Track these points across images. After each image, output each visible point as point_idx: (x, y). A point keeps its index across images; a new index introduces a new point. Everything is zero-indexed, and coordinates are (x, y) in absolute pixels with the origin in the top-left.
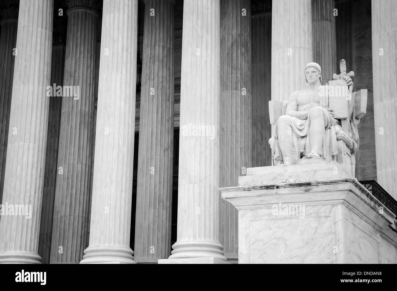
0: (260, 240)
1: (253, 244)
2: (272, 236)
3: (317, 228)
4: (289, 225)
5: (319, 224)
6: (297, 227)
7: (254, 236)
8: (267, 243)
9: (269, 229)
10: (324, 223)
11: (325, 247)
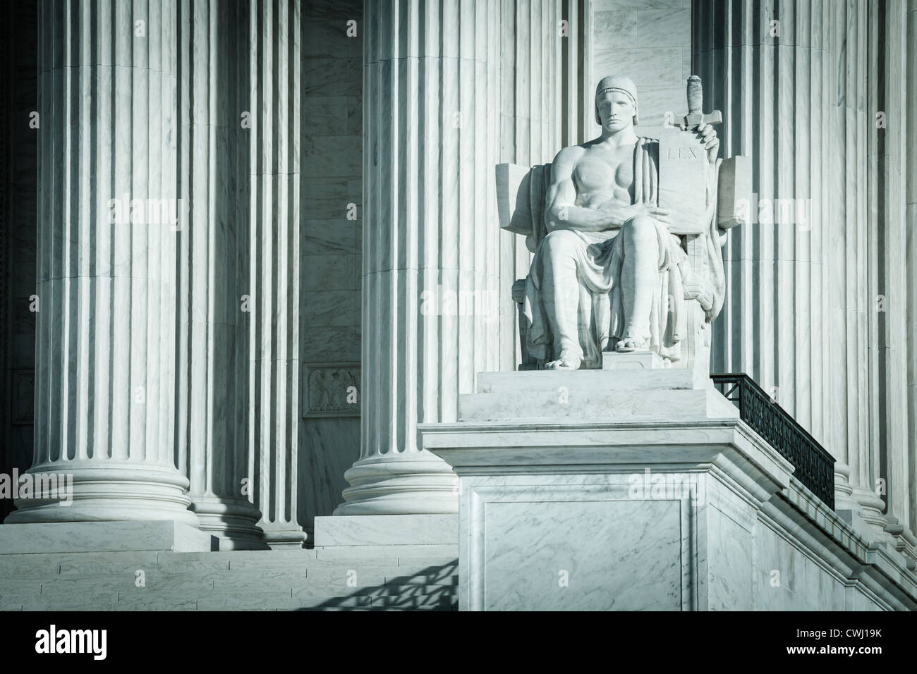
0: (510, 550)
1: (495, 557)
2: (540, 540)
3: (647, 525)
4: (582, 515)
5: (653, 517)
6: (600, 520)
7: (496, 539)
8: (528, 557)
9: (534, 525)
10: (665, 514)
11: (664, 570)
